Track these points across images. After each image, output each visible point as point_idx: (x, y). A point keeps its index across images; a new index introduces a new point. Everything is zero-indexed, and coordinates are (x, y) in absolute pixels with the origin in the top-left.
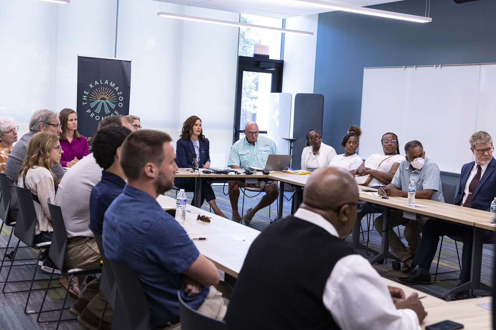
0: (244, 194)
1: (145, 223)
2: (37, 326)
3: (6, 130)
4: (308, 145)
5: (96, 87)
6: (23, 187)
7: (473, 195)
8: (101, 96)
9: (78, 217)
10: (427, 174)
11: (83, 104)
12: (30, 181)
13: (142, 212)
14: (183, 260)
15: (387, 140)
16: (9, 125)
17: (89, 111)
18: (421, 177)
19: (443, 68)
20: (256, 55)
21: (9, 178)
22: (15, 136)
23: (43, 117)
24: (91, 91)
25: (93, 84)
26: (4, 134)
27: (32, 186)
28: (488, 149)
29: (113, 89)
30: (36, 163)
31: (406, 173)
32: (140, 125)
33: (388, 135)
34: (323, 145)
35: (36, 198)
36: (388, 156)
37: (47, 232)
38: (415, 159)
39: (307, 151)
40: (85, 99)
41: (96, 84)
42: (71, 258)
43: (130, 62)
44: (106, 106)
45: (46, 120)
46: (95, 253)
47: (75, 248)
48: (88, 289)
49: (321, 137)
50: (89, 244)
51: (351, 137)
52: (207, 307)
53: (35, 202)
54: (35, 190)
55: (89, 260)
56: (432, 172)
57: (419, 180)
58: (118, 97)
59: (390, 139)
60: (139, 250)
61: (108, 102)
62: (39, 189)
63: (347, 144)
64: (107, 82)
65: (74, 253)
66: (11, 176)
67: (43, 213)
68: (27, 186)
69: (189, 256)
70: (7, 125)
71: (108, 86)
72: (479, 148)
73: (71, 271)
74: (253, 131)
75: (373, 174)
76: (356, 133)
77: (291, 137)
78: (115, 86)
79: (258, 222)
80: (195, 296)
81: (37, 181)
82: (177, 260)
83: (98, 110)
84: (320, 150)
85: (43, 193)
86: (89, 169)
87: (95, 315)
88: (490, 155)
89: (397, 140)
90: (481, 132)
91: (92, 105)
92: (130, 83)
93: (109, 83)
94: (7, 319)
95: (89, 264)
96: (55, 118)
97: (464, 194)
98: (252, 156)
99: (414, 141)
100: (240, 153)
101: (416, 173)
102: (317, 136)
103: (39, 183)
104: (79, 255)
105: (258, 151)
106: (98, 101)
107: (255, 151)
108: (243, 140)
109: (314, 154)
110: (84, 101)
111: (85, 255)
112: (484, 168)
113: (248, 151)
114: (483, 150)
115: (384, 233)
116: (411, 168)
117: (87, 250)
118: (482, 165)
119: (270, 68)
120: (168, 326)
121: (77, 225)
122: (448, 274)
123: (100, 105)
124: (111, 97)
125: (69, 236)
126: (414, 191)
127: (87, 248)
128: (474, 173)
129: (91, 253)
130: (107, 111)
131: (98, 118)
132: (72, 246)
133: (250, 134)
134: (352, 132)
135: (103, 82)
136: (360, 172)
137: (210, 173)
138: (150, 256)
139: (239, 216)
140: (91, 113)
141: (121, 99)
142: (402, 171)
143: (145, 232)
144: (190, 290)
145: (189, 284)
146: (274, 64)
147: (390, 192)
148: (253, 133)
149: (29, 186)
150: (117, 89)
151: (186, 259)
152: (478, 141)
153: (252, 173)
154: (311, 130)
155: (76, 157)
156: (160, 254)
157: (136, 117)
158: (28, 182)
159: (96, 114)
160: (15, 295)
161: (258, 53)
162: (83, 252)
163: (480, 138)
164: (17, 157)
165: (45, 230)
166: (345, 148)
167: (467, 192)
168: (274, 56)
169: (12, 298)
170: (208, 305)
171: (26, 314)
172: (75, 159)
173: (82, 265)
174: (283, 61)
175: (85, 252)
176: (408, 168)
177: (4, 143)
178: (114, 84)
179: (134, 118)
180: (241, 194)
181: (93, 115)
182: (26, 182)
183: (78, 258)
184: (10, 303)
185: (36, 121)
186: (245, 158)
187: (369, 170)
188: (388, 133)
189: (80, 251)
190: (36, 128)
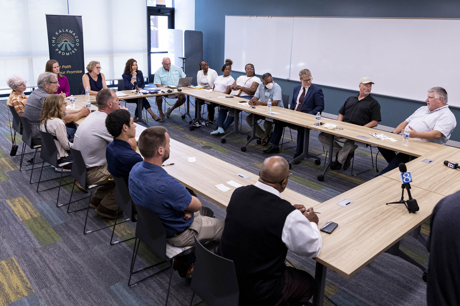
0: (165, 101)
1: (162, 187)
2: (68, 216)
3: (19, 84)
4: (201, 69)
5: (60, 34)
6: (46, 132)
7: (301, 104)
8: (64, 40)
9: (92, 155)
10: (275, 92)
11: (53, 45)
12: (50, 128)
13: (158, 180)
14: (184, 204)
15: (248, 68)
16: (20, 80)
17: (57, 50)
18: (272, 93)
19: (272, 18)
20: (157, 5)
21: (29, 119)
22: (25, 87)
23: (46, 78)
24: (57, 37)
25: (58, 32)
26: (17, 87)
27: (53, 131)
28: (309, 80)
29: (71, 35)
30: (53, 115)
31: (263, 91)
32: (100, 67)
33: (249, 66)
34: (209, 69)
35: (55, 138)
36: (249, 78)
37: (65, 157)
38: (268, 84)
39: (200, 73)
40: (53, 42)
41: (60, 32)
42: (90, 179)
43: (81, 16)
44: (68, 46)
45: (49, 80)
46: (105, 175)
47: (91, 174)
48: (98, 191)
49: (208, 65)
50: (100, 170)
51: (227, 66)
52: (195, 223)
53: (55, 140)
54: (55, 133)
55: (101, 180)
56: (278, 90)
57: (271, 95)
58: (75, 39)
59: (250, 68)
60: (160, 203)
61: (69, 43)
62: (57, 132)
63: (225, 70)
64: (67, 30)
65: (92, 176)
66: (30, 118)
67: (61, 146)
68: (48, 131)
69: (187, 201)
70: (19, 81)
71: (68, 33)
72: (305, 79)
73: (90, 187)
74: (168, 63)
75: (242, 89)
76: (230, 63)
77: (184, 57)
78: (73, 33)
79: (174, 115)
80: (190, 219)
81: (55, 128)
82: (181, 205)
83: (63, 49)
84: (208, 72)
85: (60, 135)
86: (95, 126)
87: (106, 208)
88: (310, 83)
89: (254, 69)
90: (305, 69)
91: (59, 46)
92: (82, 30)
93: (69, 31)
94: (47, 213)
95: (102, 182)
96: (55, 78)
97: (296, 103)
98: (168, 78)
99: (267, 73)
100: (161, 76)
101: (268, 91)
102: (206, 65)
103: (57, 129)
104: (95, 177)
105: (171, 74)
106: (63, 43)
107: (169, 75)
108: (162, 68)
109: (205, 75)
110: (54, 44)
111: (98, 177)
112: (307, 89)
113: (166, 75)
114: (307, 80)
115: (253, 126)
116: (266, 88)
117: (99, 174)
118: (306, 87)
119: (166, 13)
120: (175, 236)
121: (91, 160)
122: (286, 144)
123: (64, 45)
124: (71, 40)
125: (87, 167)
126: (271, 105)
127: (99, 172)
128: (301, 91)
129: (102, 175)
130: (69, 49)
131: (63, 54)
132: (89, 172)
133: (166, 65)
134: (227, 63)
135: (65, 30)
136: (235, 88)
137: (147, 94)
138: (166, 205)
139: (163, 113)
140: (58, 51)
141: (78, 40)
142: (260, 90)
143: (163, 193)
144: (187, 217)
145: (186, 213)
146: (169, 11)
147: (256, 103)
148: (168, 64)
149: (50, 131)
150: (74, 34)
151: (186, 203)
152: (304, 75)
153: (172, 92)
154: (202, 61)
155: (62, 92)
156: (172, 203)
157: (97, 62)
158: (49, 128)
159: (62, 51)
160: (45, 192)
161: (159, 4)
162: (97, 175)
163: (305, 73)
164: (33, 106)
165: (63, 156)
166: (224, 72)
167: (298, 102)
168: (169, 5)
169: (44, 195)
170: (196, 221)
171: (58, 207)
172: (62, 93)
173: (97, 183)
174: (174, 8)
175: (98, 175)
176: (264, 88)
177: (17, 92)
178: (72, 31)
179: (96, 63)
180: (164, 101)
181: (60, 52)
182: (47, 128)
183: (94, 179)
184: (45, 200)
185: (42, 81)
186: (164, 79)
187: (239, 87)
188: (249, 64)
189: (95, 175)
190: (42, 86)
